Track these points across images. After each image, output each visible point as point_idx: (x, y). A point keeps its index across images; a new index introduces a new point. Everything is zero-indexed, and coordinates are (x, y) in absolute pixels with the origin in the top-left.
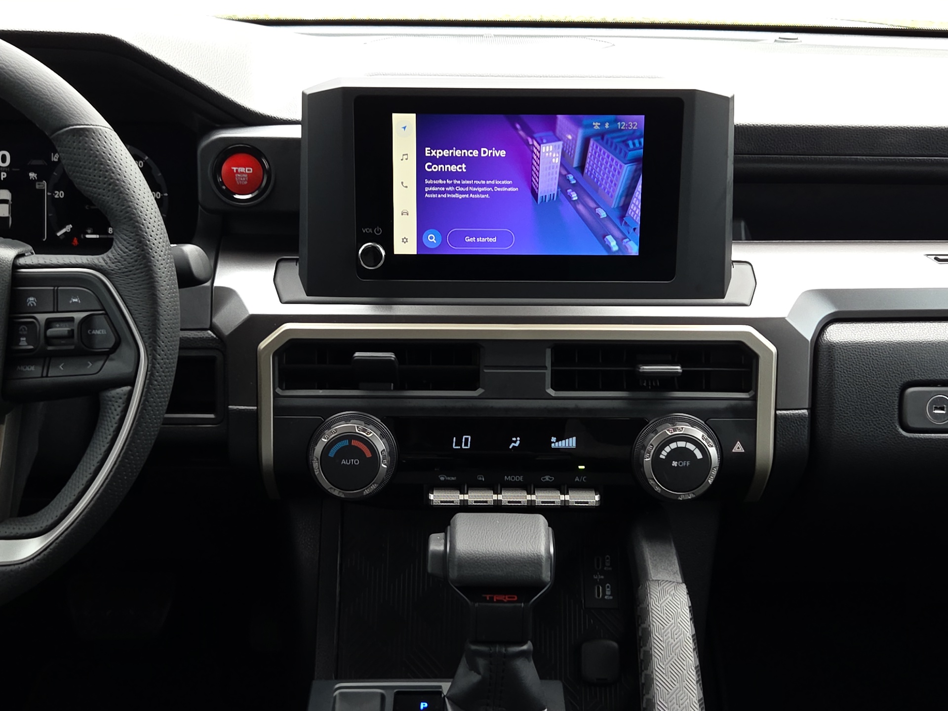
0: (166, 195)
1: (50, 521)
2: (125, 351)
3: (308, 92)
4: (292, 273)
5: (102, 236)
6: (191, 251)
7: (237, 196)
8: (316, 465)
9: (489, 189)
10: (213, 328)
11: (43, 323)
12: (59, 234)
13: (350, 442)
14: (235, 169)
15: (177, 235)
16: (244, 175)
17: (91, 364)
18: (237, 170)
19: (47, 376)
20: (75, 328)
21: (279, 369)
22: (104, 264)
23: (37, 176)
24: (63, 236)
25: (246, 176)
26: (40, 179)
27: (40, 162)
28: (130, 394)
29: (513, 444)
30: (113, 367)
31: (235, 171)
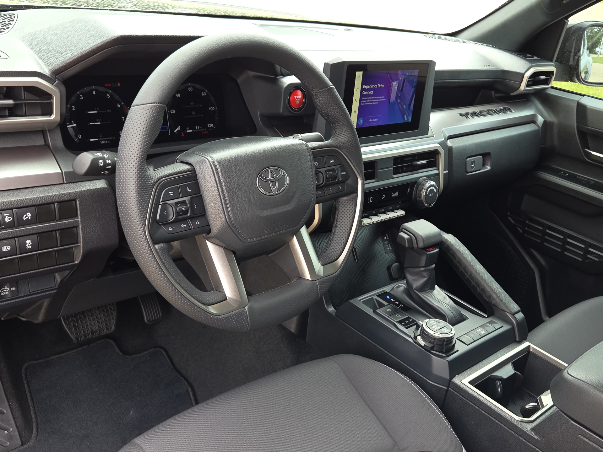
0: (216, 108)
5: (193, 131)
9: (378, 100)
11: (324, 172)
12: (175, 131)
14: (295, 97)
16: (298, 99)
17: (341, 187)
19: (326, 195)
24: (177, 132)
28: (356, 196)
29: (383, 198)
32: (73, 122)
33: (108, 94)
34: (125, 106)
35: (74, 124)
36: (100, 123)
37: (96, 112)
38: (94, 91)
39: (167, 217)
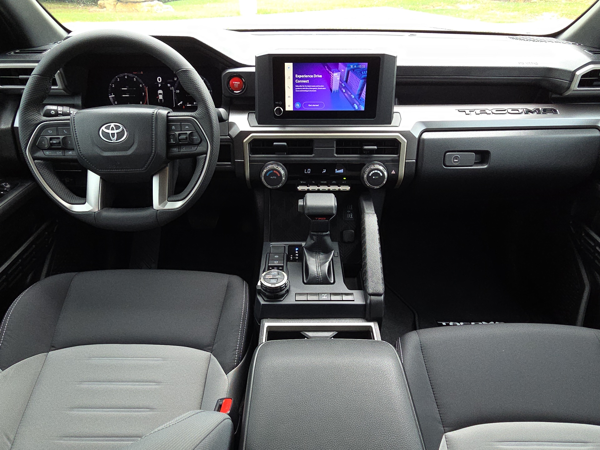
0: (211, 91)
1: (184, 196)
2: (203, 143)
3: (257, 56)
4: (253, 117)
5: (193, 105)
6: (222, 110)
7: (235, 92)
8: (263, 178)
9: (317, 88)
10: (229, 135)
11: (177, 135)
12: (178, 105)
13: (273, 171)
14: (234, 82)
15: (217, 106)
17: (193, 148)
19: (180, 152)
20: (188, 136)
21: (250, 149)
22: (195, 115)
24: (180, 106)
25: (238, 85)
26: (171, 86)
27: (171, 81)
28: (206, 157)
29: (323, 172)
30: (200, 149)
33: (134, 78)
34: (145, 86)
35: (113, 95)
36: (128, 96)
37: (126, 89)
38: (126, 76)
39: (44, 145)
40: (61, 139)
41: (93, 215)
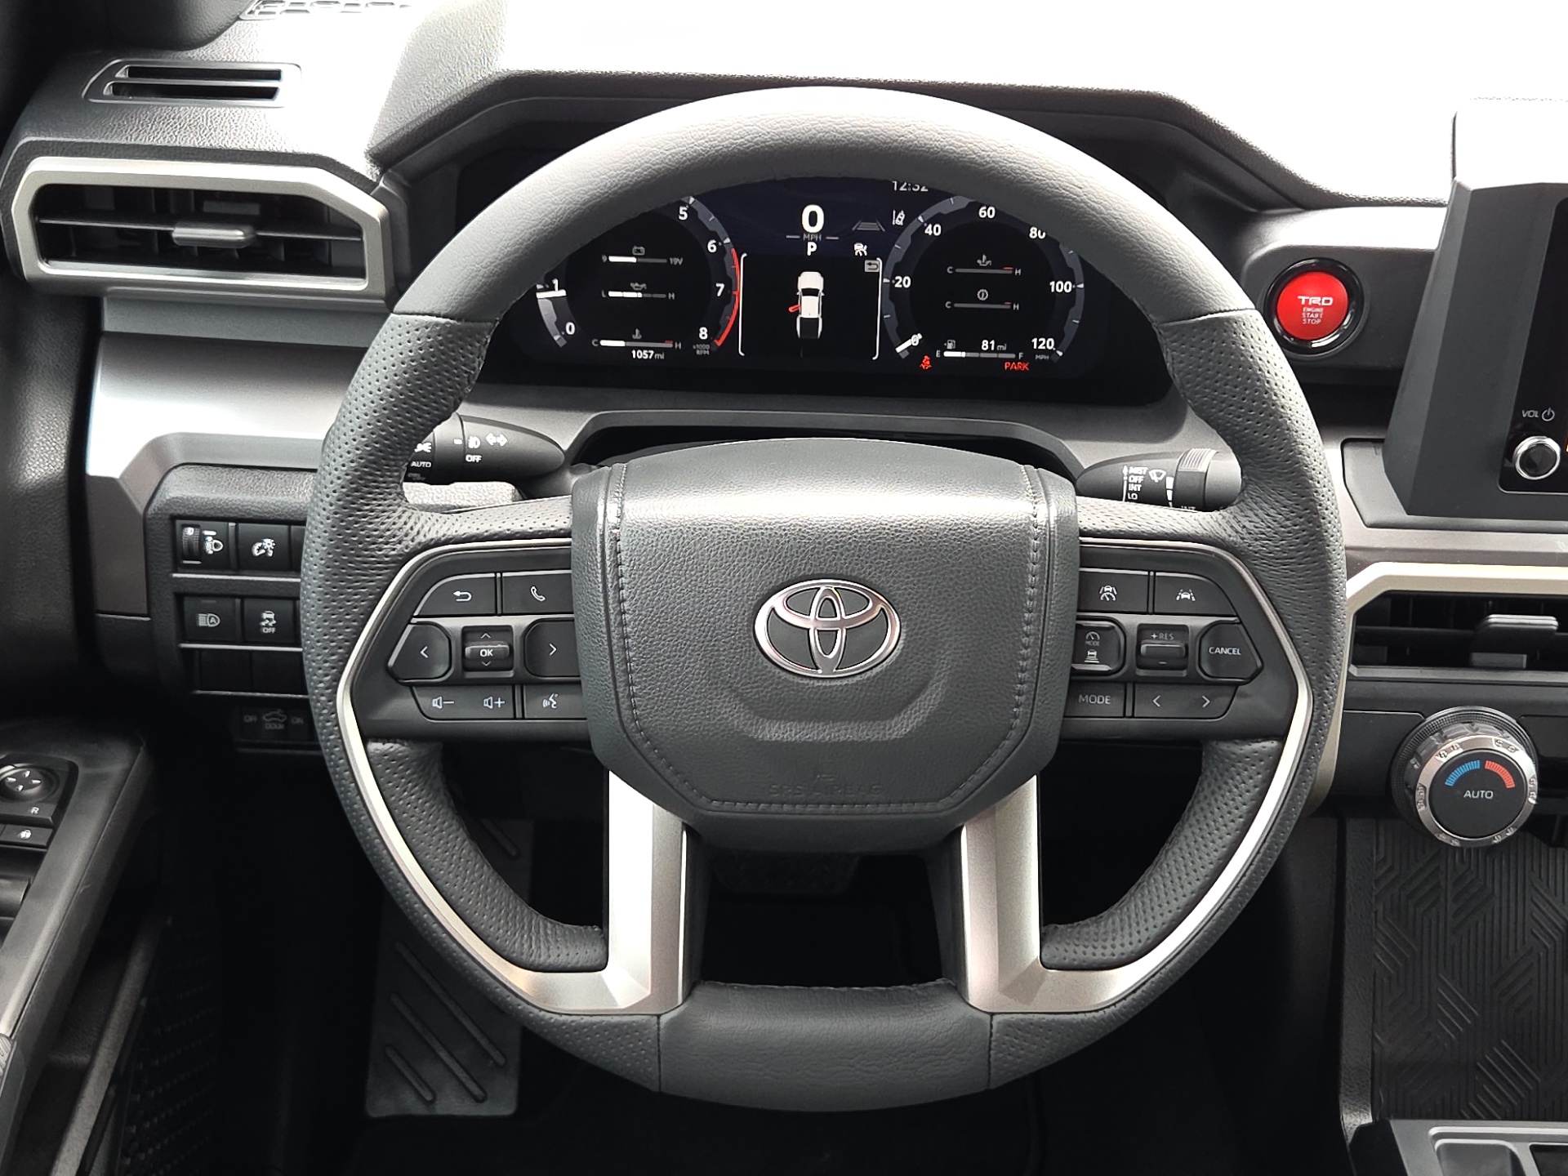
2: (1269, 680)
5: (970, 355)
8: (1421, 799)
11: (1131, 630)
12: (899, 349)
13: (1483, 765)
14: (1303, 298)
16: (1318, 310)
17: (1208, 701)
18: (1307, 301)
19: (1133, 717)
20: (1193, 644)
23: (867, 250)
24: (907, 353)
25: (1321, 310)
26: (872, 255)
27: (874, 227)
28: (1278, 754)
30: (1244, 709)
31: (1303, 302)
32: (556, 282)
33: (682, 209)
34: (733, 251)
35: (559, 289)
36: (640, 295)
37: (633, 260)
39: (428, 664)
40: (517, 634)
41: (653, 1035)
